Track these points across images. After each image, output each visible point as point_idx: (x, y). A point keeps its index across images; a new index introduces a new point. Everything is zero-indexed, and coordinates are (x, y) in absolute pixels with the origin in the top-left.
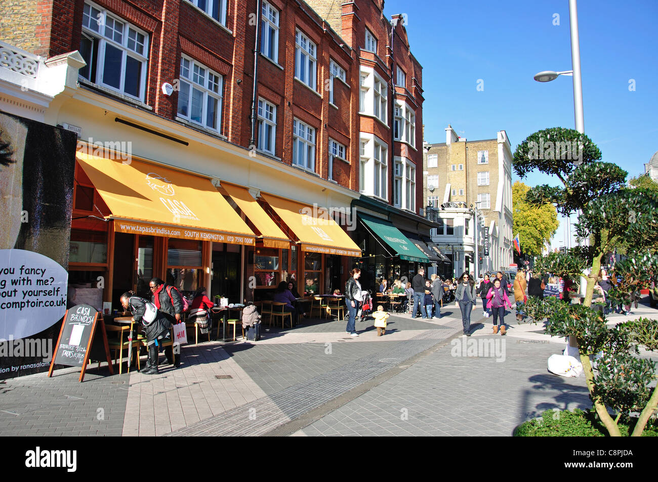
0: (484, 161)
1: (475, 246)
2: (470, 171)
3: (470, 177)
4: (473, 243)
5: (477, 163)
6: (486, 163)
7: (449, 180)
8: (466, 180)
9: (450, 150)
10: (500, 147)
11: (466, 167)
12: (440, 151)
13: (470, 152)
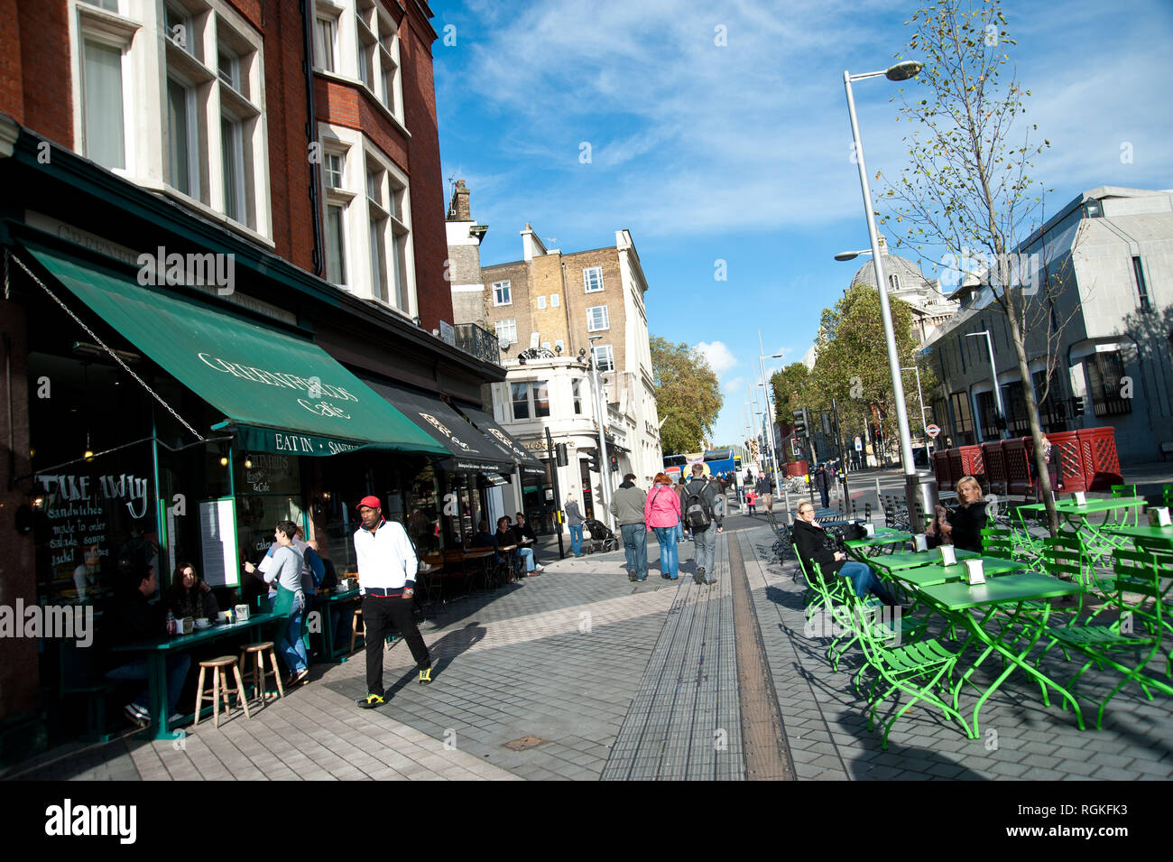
0: (596, 287)
1: (598, 436)
2: (572, 306)
3: (573, 317)
4: (593, 429)
5: (583, 290)
6: (599, 289)
7: (536, 325)
8: (568, 323)
9: (532, 269)
10: (624, 257)
11: (565, 300)
12: (515, 275)
13: (569, 272)
